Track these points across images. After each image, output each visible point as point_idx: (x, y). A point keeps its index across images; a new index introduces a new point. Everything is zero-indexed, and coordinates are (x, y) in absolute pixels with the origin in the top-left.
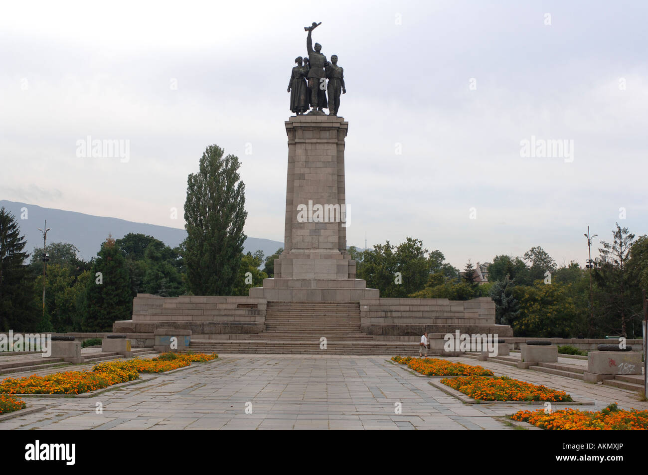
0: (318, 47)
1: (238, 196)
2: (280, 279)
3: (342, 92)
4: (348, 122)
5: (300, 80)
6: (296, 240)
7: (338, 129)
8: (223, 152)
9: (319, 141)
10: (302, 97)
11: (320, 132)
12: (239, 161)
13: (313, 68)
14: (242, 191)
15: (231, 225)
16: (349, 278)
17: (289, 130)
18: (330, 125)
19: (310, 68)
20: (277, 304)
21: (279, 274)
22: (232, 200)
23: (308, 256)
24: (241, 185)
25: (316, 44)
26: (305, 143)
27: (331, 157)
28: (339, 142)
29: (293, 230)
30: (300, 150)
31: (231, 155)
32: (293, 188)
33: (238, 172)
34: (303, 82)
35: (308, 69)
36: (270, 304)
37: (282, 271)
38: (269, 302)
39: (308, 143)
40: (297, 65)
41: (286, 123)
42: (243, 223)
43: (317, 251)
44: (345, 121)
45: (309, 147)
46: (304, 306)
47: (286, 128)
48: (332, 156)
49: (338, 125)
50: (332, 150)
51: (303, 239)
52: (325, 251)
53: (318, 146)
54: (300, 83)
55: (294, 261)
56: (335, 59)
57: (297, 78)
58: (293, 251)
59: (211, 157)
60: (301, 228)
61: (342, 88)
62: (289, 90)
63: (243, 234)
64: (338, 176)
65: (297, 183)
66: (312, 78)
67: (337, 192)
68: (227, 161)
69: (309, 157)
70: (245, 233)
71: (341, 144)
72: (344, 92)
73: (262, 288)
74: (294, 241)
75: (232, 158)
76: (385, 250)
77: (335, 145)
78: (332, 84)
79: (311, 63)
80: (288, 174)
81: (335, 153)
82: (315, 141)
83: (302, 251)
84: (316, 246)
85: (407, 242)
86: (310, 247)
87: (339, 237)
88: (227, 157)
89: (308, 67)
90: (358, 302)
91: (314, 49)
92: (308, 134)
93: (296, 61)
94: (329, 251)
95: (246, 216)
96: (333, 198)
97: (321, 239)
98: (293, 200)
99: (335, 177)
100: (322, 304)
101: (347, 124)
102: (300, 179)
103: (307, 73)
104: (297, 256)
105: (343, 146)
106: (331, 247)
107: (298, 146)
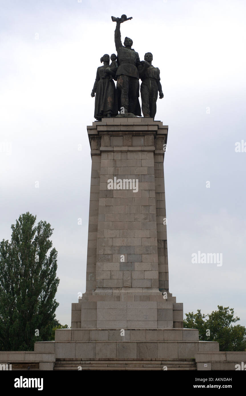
0: (129, 42)
1: (51, 264)
2: (79, 329)
3: (159, 96)
4: (167, 126)
5: (107, 80)
6: (102, 277)
7: (155, 134)
8: (35, 219)
9: (131, 149)
10: (109, 99)
11: (132, 138)
12: (51, 228)
13: (122, 64)
14: (54, 258)
15: (43, 293)
16: (174, 327)
17: (92, 137)
18: (145, 128)
19: (119, 65)
20: (70, 362)
21: (79, 323)
22: (43, 267)
23: (118, 298)
24: (54, 253)
25: (126, 38)
26: (113, 151)
27: (146, 168)
28: (157, 152)
29: (98, 264)
30: (106, 160)
31: (43, 221)
32: (98, 210)
33: (50, 239)
34: (110, 83)
35: (117, 66)
36: (60, 362)
37: (83, 319)
38: (58, 360)
39: (118, 152)
40: (102, 64)
41: (89, 129)
42: (55, 290)
43: (130, 291)
44: (164, 125)
45: (118, 156)
46: (111, 365)
47: (89, 135)
48: (149, 167)
49: (156, 128)
50: (148, 160)
51: (111, 276)
52: (140, 291)
53: (129, 155)
54: (107, 84)
55: (99, 304)
56: (149, 57)
57: (103, 78)
58: (96, 291)
59: (24, 225)
60: (108, 260)
61: (159, 93)
62: (93, 95)
63: (55, 302)
64: (156, 193)
65: (102, 202)
66: (122, 75)
67: (155, 212)
68: (39, 228)
69: (118, 170)
70: (57, 301)
71: (160, 154)
72: (162, 96)
73: (54, 341)
74: (99, 278)
75: (44, 225)
76: (196, 319)
77: (152, 154)
78: (147, 85)
79: (119, 59)
80: (91, 193)
81: (152, 163)
82: (125, 148)
83: (110, 291)
84: (128, 284)
85: (218, 310)
86: (121, 285)
87: (160, 273)
88: (39, 223)
89: (116, 64)
90: (192, 357)
91: (123, 45)
92: (117, 141)
93: (102, 60)
94: (145, 291)
95: (59, 283)
96: (150, 221)
97: (136, 275)
98: (97, 226)
99: (153, 194)
100: (138, 362)
101: (166, 128)
102: (106, 196)
103: (115, 70)
104: (103, 298)
105: (162, 156)
106: (149, 286)
107: (104, 155)
